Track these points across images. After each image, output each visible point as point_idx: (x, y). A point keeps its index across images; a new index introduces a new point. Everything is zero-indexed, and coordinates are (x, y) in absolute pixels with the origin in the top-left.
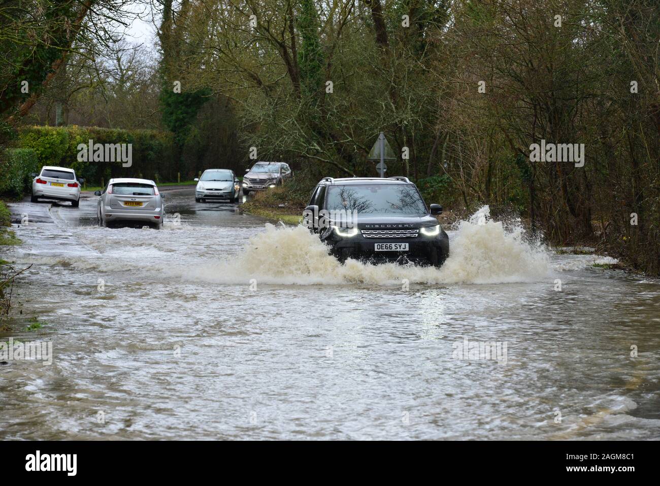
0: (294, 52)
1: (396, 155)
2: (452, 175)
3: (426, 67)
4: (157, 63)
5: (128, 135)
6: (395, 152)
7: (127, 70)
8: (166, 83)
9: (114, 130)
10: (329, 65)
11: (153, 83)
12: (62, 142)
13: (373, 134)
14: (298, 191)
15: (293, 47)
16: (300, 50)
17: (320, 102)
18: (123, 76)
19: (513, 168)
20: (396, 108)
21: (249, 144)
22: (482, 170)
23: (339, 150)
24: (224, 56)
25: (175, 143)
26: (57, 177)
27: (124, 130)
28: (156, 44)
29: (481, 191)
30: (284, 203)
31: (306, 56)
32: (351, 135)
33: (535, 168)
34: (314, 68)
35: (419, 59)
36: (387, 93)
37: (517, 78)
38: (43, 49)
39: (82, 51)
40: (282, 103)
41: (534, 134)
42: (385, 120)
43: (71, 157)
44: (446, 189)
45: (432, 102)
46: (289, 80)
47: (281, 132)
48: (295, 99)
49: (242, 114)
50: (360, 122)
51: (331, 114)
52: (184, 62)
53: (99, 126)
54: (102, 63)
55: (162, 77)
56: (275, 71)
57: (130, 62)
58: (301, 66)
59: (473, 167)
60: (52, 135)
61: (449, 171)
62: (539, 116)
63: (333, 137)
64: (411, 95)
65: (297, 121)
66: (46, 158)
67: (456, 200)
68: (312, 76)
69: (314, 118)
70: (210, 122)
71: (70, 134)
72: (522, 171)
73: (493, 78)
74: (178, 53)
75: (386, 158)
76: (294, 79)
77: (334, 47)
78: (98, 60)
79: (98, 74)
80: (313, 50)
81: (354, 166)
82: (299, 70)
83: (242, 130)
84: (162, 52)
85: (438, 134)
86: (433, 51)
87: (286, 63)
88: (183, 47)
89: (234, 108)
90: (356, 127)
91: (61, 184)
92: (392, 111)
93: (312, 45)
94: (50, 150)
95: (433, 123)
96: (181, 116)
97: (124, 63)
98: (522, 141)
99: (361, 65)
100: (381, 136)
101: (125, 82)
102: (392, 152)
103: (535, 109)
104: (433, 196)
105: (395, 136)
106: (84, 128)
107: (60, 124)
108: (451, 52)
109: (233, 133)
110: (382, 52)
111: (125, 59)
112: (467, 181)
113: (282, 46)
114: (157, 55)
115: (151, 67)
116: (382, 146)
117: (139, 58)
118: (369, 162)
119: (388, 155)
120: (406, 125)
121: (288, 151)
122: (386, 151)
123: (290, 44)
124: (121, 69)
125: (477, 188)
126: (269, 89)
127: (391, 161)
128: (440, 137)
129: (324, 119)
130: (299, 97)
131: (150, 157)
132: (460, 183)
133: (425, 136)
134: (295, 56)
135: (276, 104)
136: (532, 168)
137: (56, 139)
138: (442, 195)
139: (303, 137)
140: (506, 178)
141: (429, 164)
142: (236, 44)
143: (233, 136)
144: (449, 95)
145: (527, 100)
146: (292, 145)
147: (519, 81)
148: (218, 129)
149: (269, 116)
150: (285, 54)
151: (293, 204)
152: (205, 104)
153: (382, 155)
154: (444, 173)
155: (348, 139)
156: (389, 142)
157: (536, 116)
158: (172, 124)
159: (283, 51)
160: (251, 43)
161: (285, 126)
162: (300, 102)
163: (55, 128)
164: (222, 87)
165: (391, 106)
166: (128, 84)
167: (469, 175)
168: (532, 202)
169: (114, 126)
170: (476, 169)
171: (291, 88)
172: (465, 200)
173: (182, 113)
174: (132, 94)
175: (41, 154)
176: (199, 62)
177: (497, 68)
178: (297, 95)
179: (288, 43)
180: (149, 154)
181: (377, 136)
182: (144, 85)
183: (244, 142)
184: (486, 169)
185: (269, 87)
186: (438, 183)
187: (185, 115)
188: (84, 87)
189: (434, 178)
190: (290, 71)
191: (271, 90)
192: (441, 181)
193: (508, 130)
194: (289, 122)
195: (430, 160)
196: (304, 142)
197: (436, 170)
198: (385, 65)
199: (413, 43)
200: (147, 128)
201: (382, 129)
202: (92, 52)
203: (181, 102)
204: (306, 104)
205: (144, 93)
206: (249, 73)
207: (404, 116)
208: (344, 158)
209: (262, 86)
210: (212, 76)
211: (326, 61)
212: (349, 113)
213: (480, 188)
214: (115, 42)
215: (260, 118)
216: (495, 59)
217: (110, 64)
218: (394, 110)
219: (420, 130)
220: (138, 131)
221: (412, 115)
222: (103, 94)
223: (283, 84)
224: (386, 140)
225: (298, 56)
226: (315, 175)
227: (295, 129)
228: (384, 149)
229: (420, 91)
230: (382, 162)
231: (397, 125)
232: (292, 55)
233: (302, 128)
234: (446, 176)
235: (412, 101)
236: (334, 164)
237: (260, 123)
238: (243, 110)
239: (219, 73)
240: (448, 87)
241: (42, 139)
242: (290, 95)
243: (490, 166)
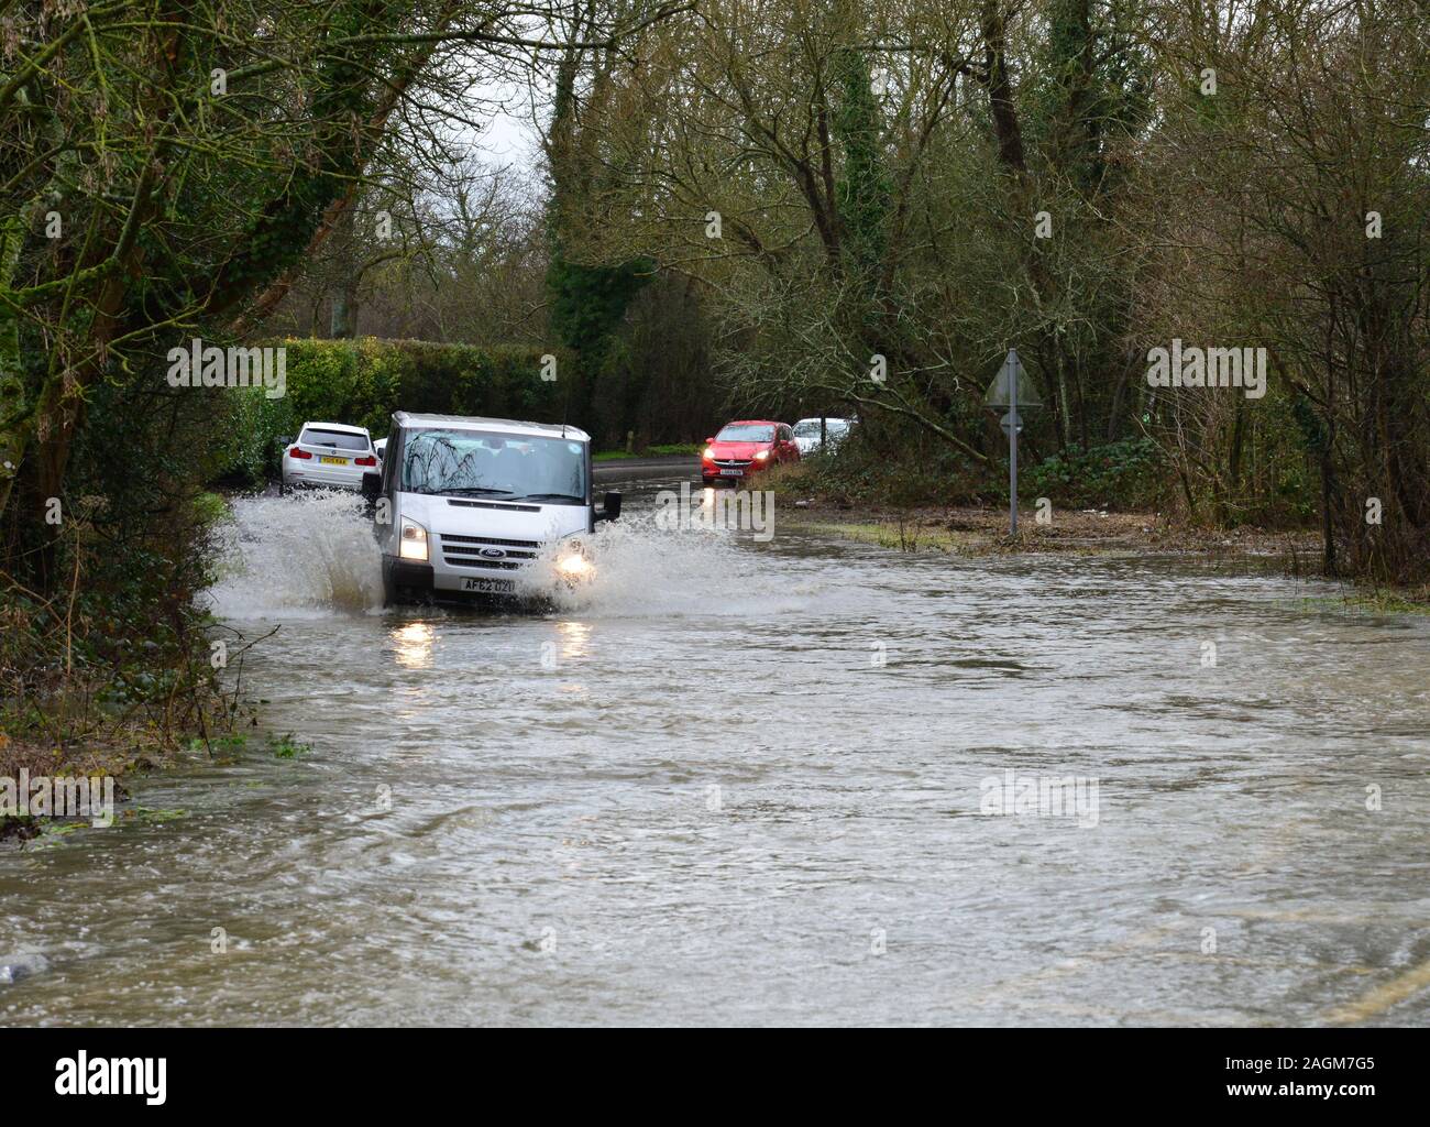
0: (829, 183)
1: (1042, 397)
2: (1158, 439)
3: (1104, 214)
4: (541, 206)
5: (482, 357)
6: (1040, 392)
7: (480, 220)
8: (559, 246)
9: (451, 345)
10: (902, 208)
11: (532, 247)
12: (344, 372)
13: (993, 352)
14: (837, 472)
15: (827, 171)
16: (842, 179)
17: (883, 285)
18: (470, 234)
19: (1287, 424)
20: (1042, 299)
21: (733, 374)
22: (1223, 429)
23: (922, 387)
24: (681, 189)
25: (579, 372)
26: (334, 445)
27: (472, 347)
28: (539, 165)
29: (1220, 474)
30: (807, 499)
31: (853, 191)
32: (946, 355)
33: (1332, 425)
34: (871, 214)
35: (1088, 197)
36: (1022, 268)
37: (1295, 238)
38: (307, 179)
39: (385, 182)
40: (802, 288)
41: (1329, 353)
42: (1018, 325)
43: (361, 402)
44: (1148, 467)
45: (1117, 287)
46: (816, 240)
47: (802, 349)
48: (831, 279)
49: (717, 311)
50: (968, 327)
51: (907, 312)
52: (599, 202)
53: (421, 339)
54: (427, 206)
55: (551, 236)
56: (788, 222)
57: (486, 204)
58: (842, 211)
59: (1204, 422)
60: (324, 357)
61: (1153, 431)
62: (1339, 316)
63: (911, 360)
64: (1074, 273)
65: (833, 325)
66: (312, 405)
67: (1169, 492)
68: (865, 233)
69: (870, 319)
70: (651, 329)
71: (361, 354)
72: (1304, 432)
73: (1244, 238)
74: (585, 183)
75: (1021, 403)
76: (828, 239)
77: (912, 172)
78: (419, 201)
79: (420, 231)
80: (868, 178)
81: (953, 419)
82: (837, 219)
83: (719, 346)
84: (553, 182)
85: (1131, 354)
86: (1119, 181)
87: (812, 203)
88: (598, 173)
89: (703, 299)
90: (959, 339)
91: (341, 460)
92: (1034, 306)
93: (864, 166)
94: (319, 389)
95: (1119, 331)
96: (591, 317)
97: (473, 206)
98: (1305, 368)
99: (970, 207)
100: (1011, 358)
101: (475, 246)
102: (1034, 390)
103: (1332, 302)
104: (1120, 483)
105: (1041, 358)
106: (390, 343)
107: (339, 335)
108: (1156, 184)
109: (700, 351)
110: (1012, 181)
111: (475, 198)
112: (1191, 451)
113: (803, 169)
114: (541, 190)
115: (529, 215)
116: (1012, 379)
117: (503, 197)
118: (986, 412)
119: (1025, 397)
120: (1063, 336)
121: (816, 388)
122: (1021, 389)
123: (821, 166)
124: (467, 219)
125: (1212, 467)
126: (775, 261)
127: (1030, 410)
128: (1134, 361)
129: (891, 322)
130: (840, 276)
131: (525, 401)
132: (1176, 456)
133: (1102, 358)
134: (830, 190)
135: (791, 290)
136: (1327, 426)
137: (334, 366)
138: (1138, 482)
139: (848, 359)
140: (1270, 446)
141: (1112, 416)
142: (706, 165)
143: (699, 358)
144: (1150, 273)
145: (1316, 283)
146: (824, 376)
147: (1297, 243)
148: (668, 342)
149: (775, 316)
150: (810, 189)
151: (826, 500)
152: (642, 292)
153: (1012, 398)
154: (1142, 435)
155: (941, 362)
156: (1027, 370)
157: (1333, 316)
158: (572, 334)
159: (805, 179)
160: (739, 163)
161: (810, 335)
162: (841, 286)
163: (329, 342)
164: (676, 254)
165: (1031, 294)
166: (482, 250)
167: (1195, 438)
168: (1327, 494)
169: (453, 338)
170: (1210, 427)
171: (823, 257)
172: (1188, 493)
173: (593, 310)
174: (490, 271)
175: (301, 397)
176: (630, 204)
177: (1252, 217)
178: (834, 272)
179: (816, 162)
180: (524, 396)
181: (1003, 357)
182: (515, 249)
183: (721, 369)
184: (1230, 428)
185: (775, 253)
186: (1130, 456)
187: (599, 314)
188: (390, 257)
189: (1123, 444)
190: (820, 220)
191: (780, 261)
192: (1137, 451)
193: (1276, 344)
194: (818, 328)
195: (1114, 408)
196: (848, 371)
197: (1125, 427)
198: (1019, 210)
199: (1078, 164)
200: (519, 341)
201: (1011, 344)
202: (407, 184)
203: (591, 288)
204: (853, 290)
205: (514, 267)
206: (734, 226)
207: (1058, 316)
208: (934, 402)
209: (762, 253)
210: (656, 231)
211: (897, 202)
212: (943, 307)
213: (1218, 464)
214: (453, 162)
215: (756, 319)
216: (1248, 197)
217: (445, 209)
218: (1037, 302)
219: (1091, 345)
220: (502, 348)
221: (1076, 313)
222: (429, 270)
223: (806, 248)
224: (1021, 366)
225: (836, 190)
226: (871, 440)
227: (829, 343)
228: (1017, 384)
229: (1092, 262)
230: (1013, 411)
231: (1043, 334)
232: (824, 189)
233: (845, 340)
234: (1147, 440)
235: (1076, 283)
236: (911, 415)
237: (756, 330)
238: (721, 303)
239: (671, 225)
240: (1150, 255)
241: (303, 365)
242: (820, 272)
243: (1239, 421)
